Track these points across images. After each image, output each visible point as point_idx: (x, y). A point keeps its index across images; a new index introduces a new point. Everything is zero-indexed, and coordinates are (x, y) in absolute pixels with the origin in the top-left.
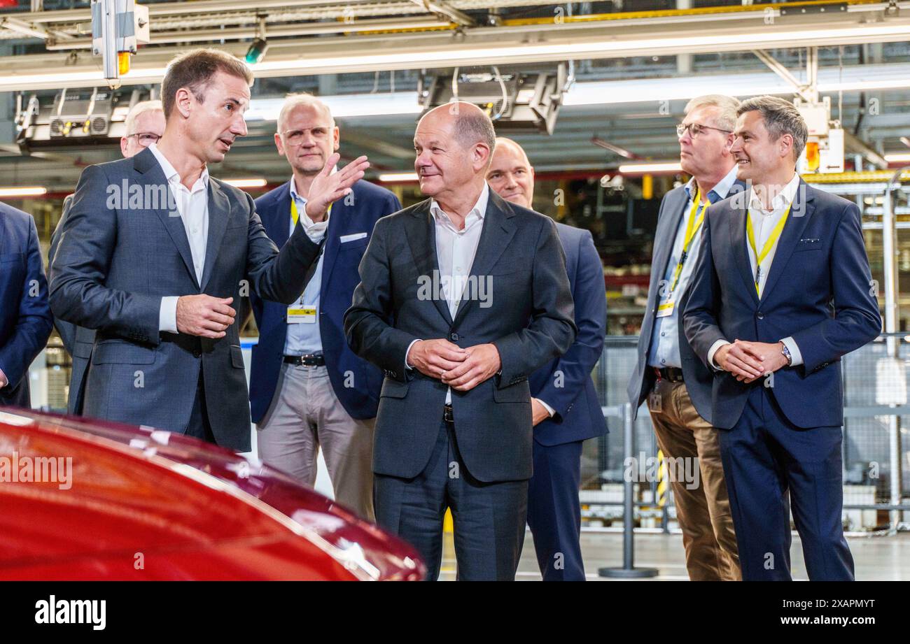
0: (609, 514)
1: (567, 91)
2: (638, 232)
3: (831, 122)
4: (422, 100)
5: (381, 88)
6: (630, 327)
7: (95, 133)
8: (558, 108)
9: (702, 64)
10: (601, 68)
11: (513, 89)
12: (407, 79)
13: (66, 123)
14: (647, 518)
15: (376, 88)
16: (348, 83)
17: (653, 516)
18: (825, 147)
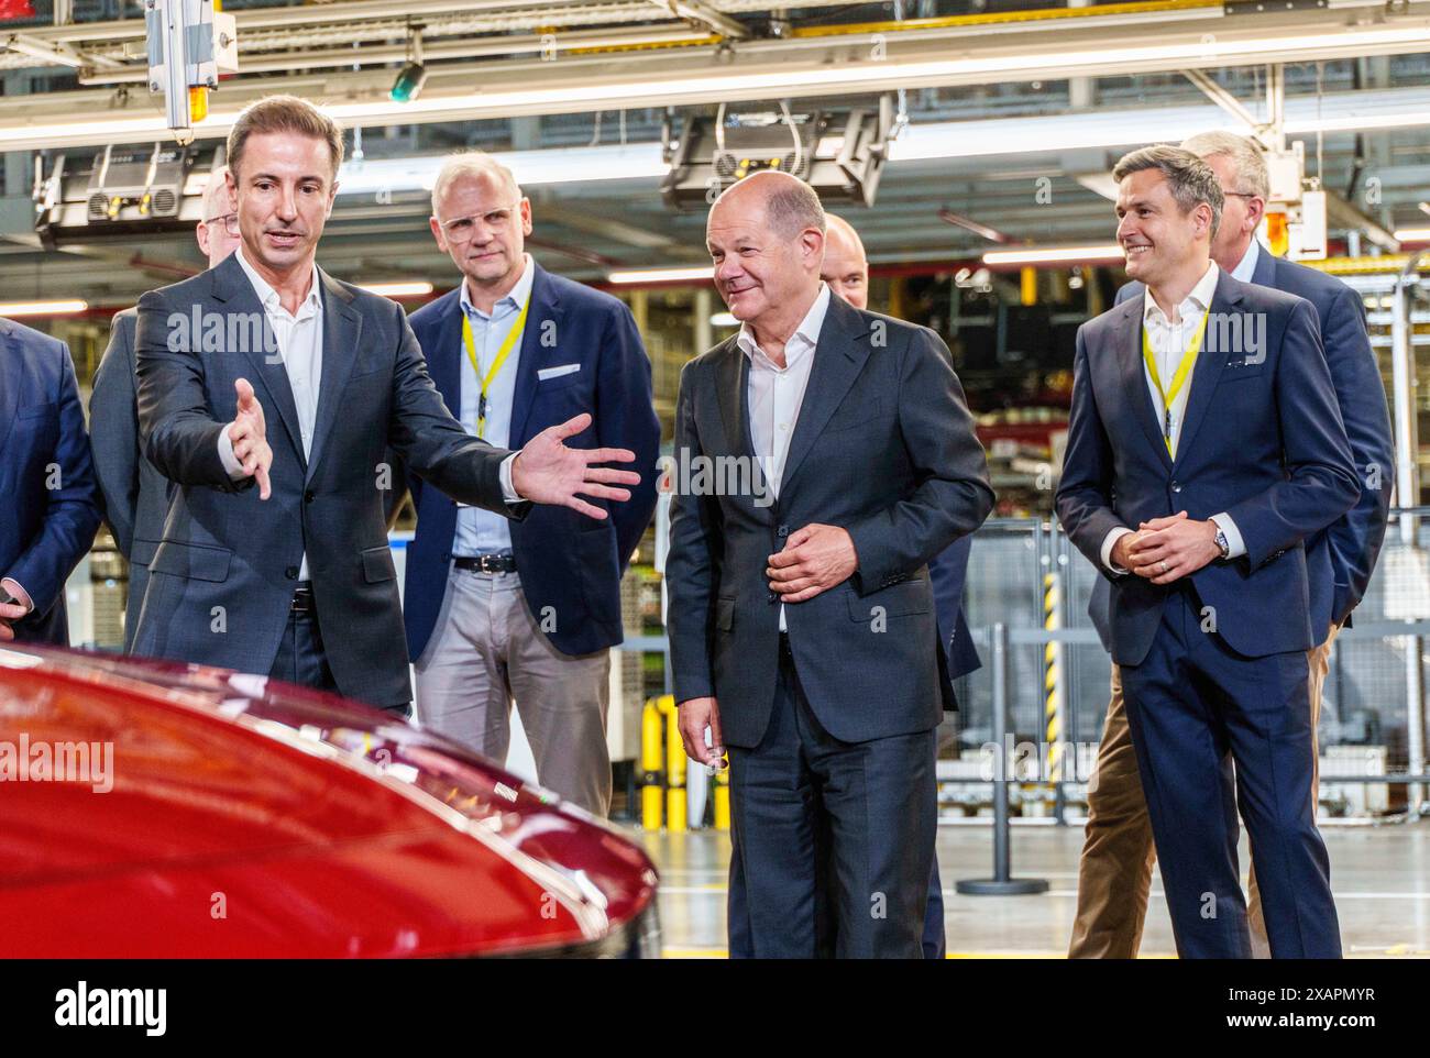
0: (973, 797)
1: (894, 139)
2: (1014, 356)
3: (1306, 181)
4: (670, 155)
5: (606, 137)
6: (1005, 506)
7: (158, 213)
8: (882, 164)
9: (1109, 93)
10: (954, 101)
11: (811, 137)
12: (650, 123)
13: (113, 199)
14: (1032, 802)
15: (597, 137)
16: (558, 130)
17: (1042, 799)
18: (1297, 220)
